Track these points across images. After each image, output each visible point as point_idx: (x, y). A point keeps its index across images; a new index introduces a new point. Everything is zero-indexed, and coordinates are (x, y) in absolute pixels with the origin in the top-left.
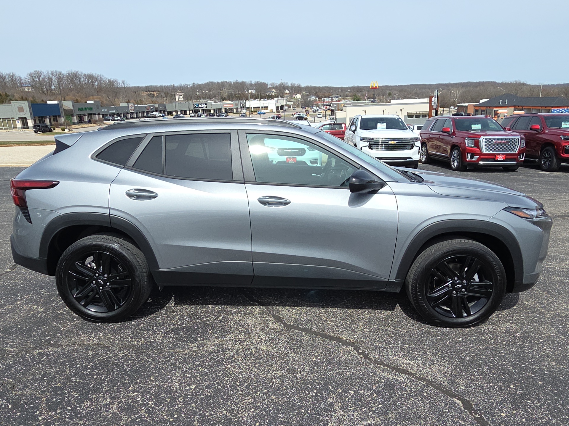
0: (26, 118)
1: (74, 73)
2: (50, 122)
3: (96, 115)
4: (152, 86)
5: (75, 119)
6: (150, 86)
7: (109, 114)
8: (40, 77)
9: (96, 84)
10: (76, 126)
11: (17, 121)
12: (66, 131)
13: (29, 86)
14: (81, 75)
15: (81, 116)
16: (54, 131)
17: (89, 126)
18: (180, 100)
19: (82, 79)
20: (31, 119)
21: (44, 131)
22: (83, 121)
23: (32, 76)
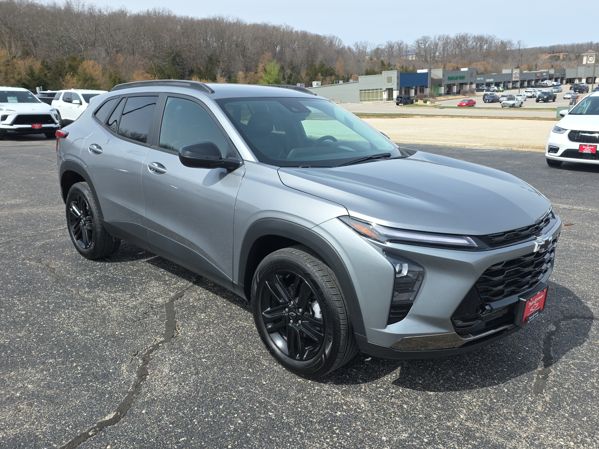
0: (392, 89)
1: (462, 36)
2: (416, 93)
3: (467, 84)
4: (559, 46)
5: (442, 90)
6: (556, 45)
7: (485, 84)
8: (427, 43)
9: (485, 47)
10: (442, 98)
11: (384, 93)
12: (428, 103)
13: (414, 53)
14: (470, 38)
15: (450, 86)
16: (417, 103)
17: (457, 98)
18: (589, 62)
19: (471, 43)
20: (397, 90)
21: (405, 104)
22: (452, 91)
23: (419, 43)
